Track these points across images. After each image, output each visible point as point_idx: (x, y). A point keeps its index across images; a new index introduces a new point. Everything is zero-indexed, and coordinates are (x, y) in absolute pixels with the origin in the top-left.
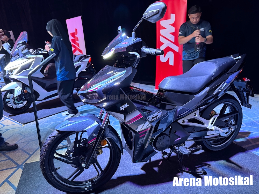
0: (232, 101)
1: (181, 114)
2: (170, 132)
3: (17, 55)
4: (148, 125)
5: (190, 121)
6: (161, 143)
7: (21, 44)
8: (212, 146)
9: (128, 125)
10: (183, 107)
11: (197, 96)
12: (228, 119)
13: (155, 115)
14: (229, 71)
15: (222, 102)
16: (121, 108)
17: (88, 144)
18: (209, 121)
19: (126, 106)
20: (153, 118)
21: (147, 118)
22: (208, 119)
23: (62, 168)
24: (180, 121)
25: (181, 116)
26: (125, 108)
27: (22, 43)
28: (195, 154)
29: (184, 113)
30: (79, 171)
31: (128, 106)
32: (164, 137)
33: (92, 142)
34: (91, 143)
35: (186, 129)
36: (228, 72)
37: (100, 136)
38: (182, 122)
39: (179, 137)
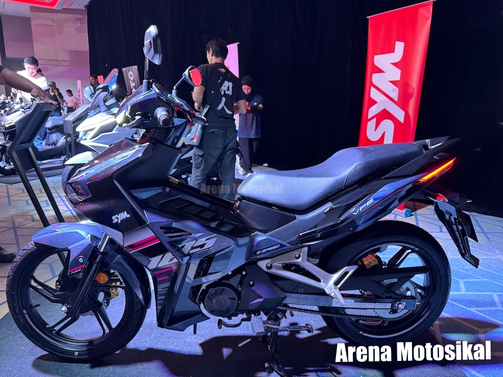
0: (417, 243)
1: (262, 250)
2: (241, 283)
3: (97, 107)
4: (171, 260)
5: (287, 267)
6: (214, 301)
7: (101, 90)
8: (361, 333)
9: (130, 252)
10: (270, 235)
11: (299, 218)
12: (396, 280)
13: (199, 243)
14: (390, 174)
15: (387, 240)
16: (114, 218)
17: (70, 273)
18: (332, 277)
19: (124, 215)
20: (193, 248)
21: (180, 246)
22: (333, 271)
23: (42, 306)
24: (263, 264)
25: (261, 254)
26: (122, 219)
27: (102, 88)
28: (326, 343)
29: (270, 249)
30: (70, 318)
31: (128, 216)
32: (224, 289)
33: (77, 271)
34: (73, 272)
35: (279, 282)
36: (385, 176)
37: (95, 265)
38: (267, 267)
39: (260, 297)
